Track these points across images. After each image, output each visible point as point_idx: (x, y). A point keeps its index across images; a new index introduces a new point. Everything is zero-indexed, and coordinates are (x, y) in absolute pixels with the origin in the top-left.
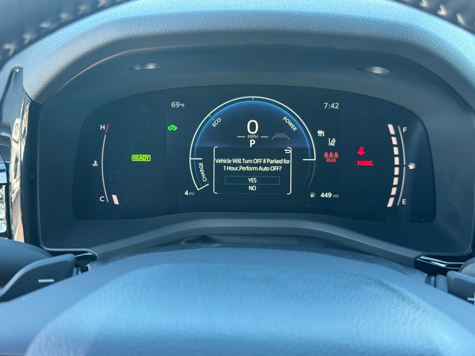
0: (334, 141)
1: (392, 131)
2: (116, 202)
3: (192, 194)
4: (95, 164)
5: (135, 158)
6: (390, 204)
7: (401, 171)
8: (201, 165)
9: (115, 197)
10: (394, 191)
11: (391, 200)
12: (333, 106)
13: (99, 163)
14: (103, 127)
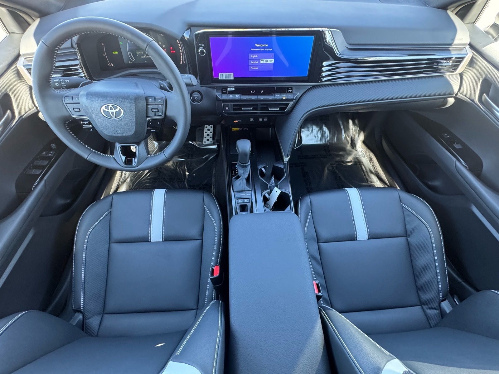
0: (164, 45)
1: (178, 42)
2: (113, 66)
3: (131, 62)
4: (104, 55)
5: (114, 53)
6: (181, 63)
7: (182, 54)
8: (131, 54)
9: (112, 64)
10: (181, 59)
11: (181, 62)
12: (162, 35)
13: (105, 54)
14: (103, 44)
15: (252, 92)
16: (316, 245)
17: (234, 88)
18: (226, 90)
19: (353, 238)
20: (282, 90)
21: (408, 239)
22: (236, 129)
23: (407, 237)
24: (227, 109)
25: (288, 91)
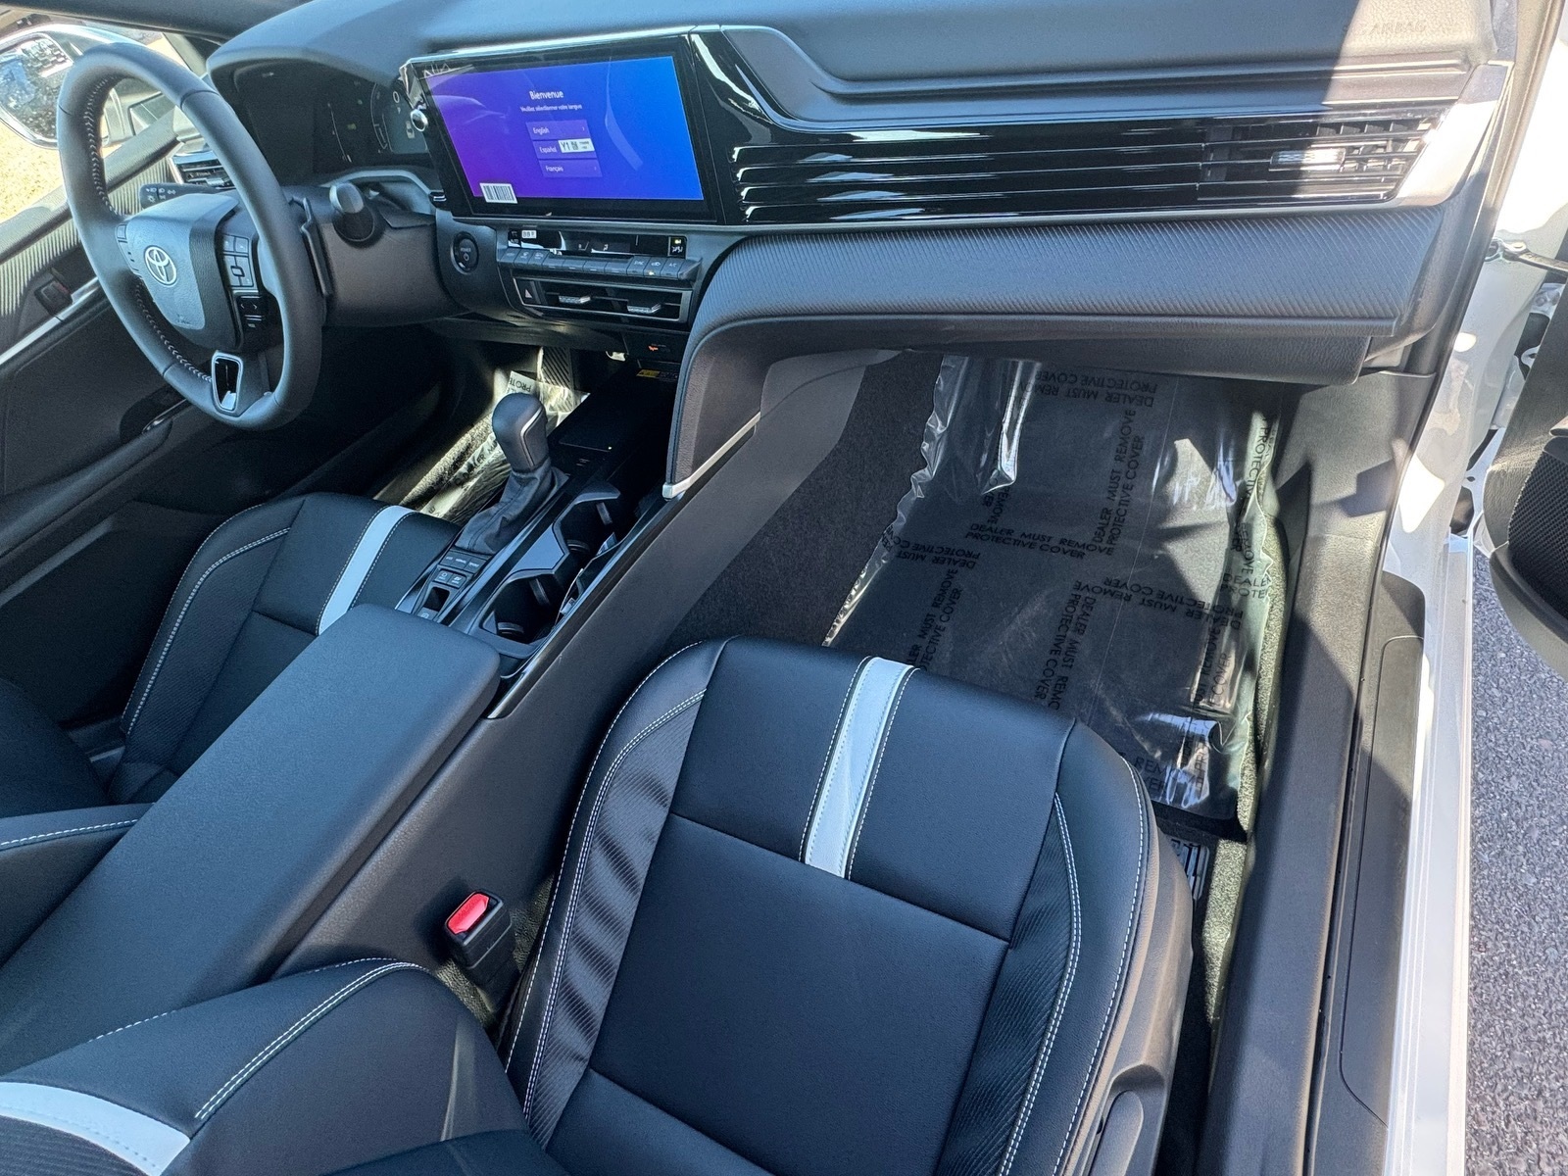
9: (348, 156)
15: (580, 246)
16: (660, 814)
17: (535, 232)
18: (520, 234)
19: (792, 847)
20: (655, 247)
21: (1010, 951)
22: (651, 372)
23: (1010, 942)
24: (528, 295)
25: (672, 249)
